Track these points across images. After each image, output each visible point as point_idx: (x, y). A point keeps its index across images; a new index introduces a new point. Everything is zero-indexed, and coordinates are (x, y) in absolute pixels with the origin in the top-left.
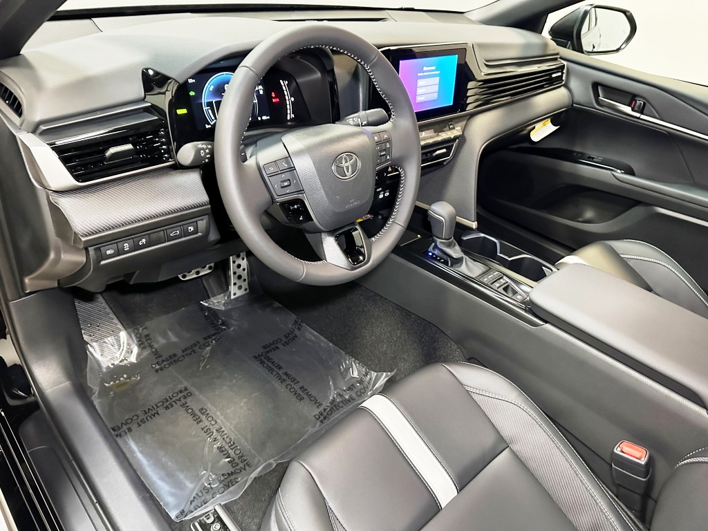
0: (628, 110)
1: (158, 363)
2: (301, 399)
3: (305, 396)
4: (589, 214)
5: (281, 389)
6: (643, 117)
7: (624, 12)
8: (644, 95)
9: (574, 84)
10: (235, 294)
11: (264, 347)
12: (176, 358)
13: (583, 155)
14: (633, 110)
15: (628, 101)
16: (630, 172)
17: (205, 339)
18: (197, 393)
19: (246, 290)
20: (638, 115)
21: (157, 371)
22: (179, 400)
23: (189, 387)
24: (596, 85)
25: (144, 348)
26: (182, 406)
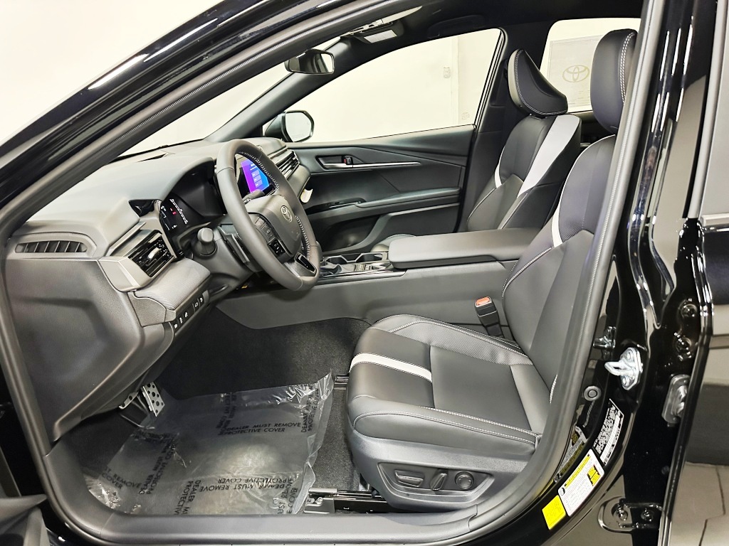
0: (343, 165)
1: (142, 490)
2: (283, 430)
3: (283, 427)
4: (352, 239)
5: (262, 434)
6: (354, 166)
7: (302, 112)
8: (350, 153)
9: (304, 161)
10: (157, 411)
11: (218, 427)
12: (154, 477)
13: (331, 204)
14: (347, 164)
15: (340, 161)
16: (363, 201)
17: (164, 452)
18: (203, 477)
19: (162, 404)
20: (351, 166)
21: (149, 493)
22: (194, 489)
23: (191, 480)
24: (317, 157)
25: (120, 487)
26: (202, 490)
